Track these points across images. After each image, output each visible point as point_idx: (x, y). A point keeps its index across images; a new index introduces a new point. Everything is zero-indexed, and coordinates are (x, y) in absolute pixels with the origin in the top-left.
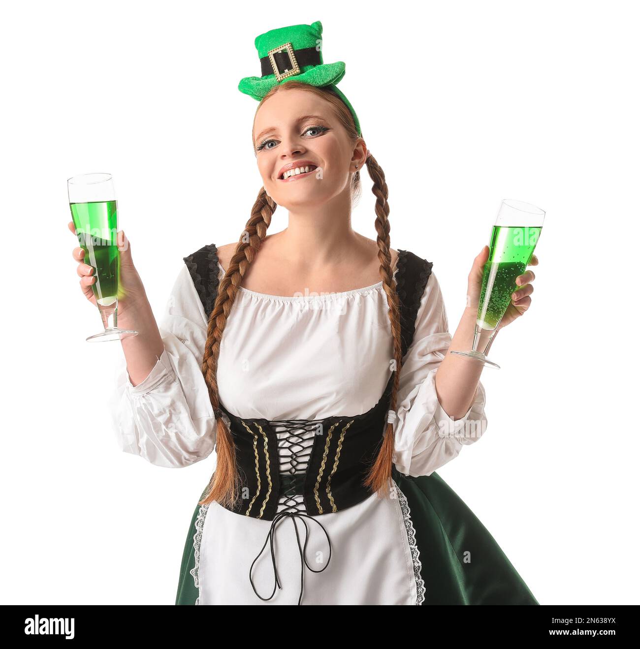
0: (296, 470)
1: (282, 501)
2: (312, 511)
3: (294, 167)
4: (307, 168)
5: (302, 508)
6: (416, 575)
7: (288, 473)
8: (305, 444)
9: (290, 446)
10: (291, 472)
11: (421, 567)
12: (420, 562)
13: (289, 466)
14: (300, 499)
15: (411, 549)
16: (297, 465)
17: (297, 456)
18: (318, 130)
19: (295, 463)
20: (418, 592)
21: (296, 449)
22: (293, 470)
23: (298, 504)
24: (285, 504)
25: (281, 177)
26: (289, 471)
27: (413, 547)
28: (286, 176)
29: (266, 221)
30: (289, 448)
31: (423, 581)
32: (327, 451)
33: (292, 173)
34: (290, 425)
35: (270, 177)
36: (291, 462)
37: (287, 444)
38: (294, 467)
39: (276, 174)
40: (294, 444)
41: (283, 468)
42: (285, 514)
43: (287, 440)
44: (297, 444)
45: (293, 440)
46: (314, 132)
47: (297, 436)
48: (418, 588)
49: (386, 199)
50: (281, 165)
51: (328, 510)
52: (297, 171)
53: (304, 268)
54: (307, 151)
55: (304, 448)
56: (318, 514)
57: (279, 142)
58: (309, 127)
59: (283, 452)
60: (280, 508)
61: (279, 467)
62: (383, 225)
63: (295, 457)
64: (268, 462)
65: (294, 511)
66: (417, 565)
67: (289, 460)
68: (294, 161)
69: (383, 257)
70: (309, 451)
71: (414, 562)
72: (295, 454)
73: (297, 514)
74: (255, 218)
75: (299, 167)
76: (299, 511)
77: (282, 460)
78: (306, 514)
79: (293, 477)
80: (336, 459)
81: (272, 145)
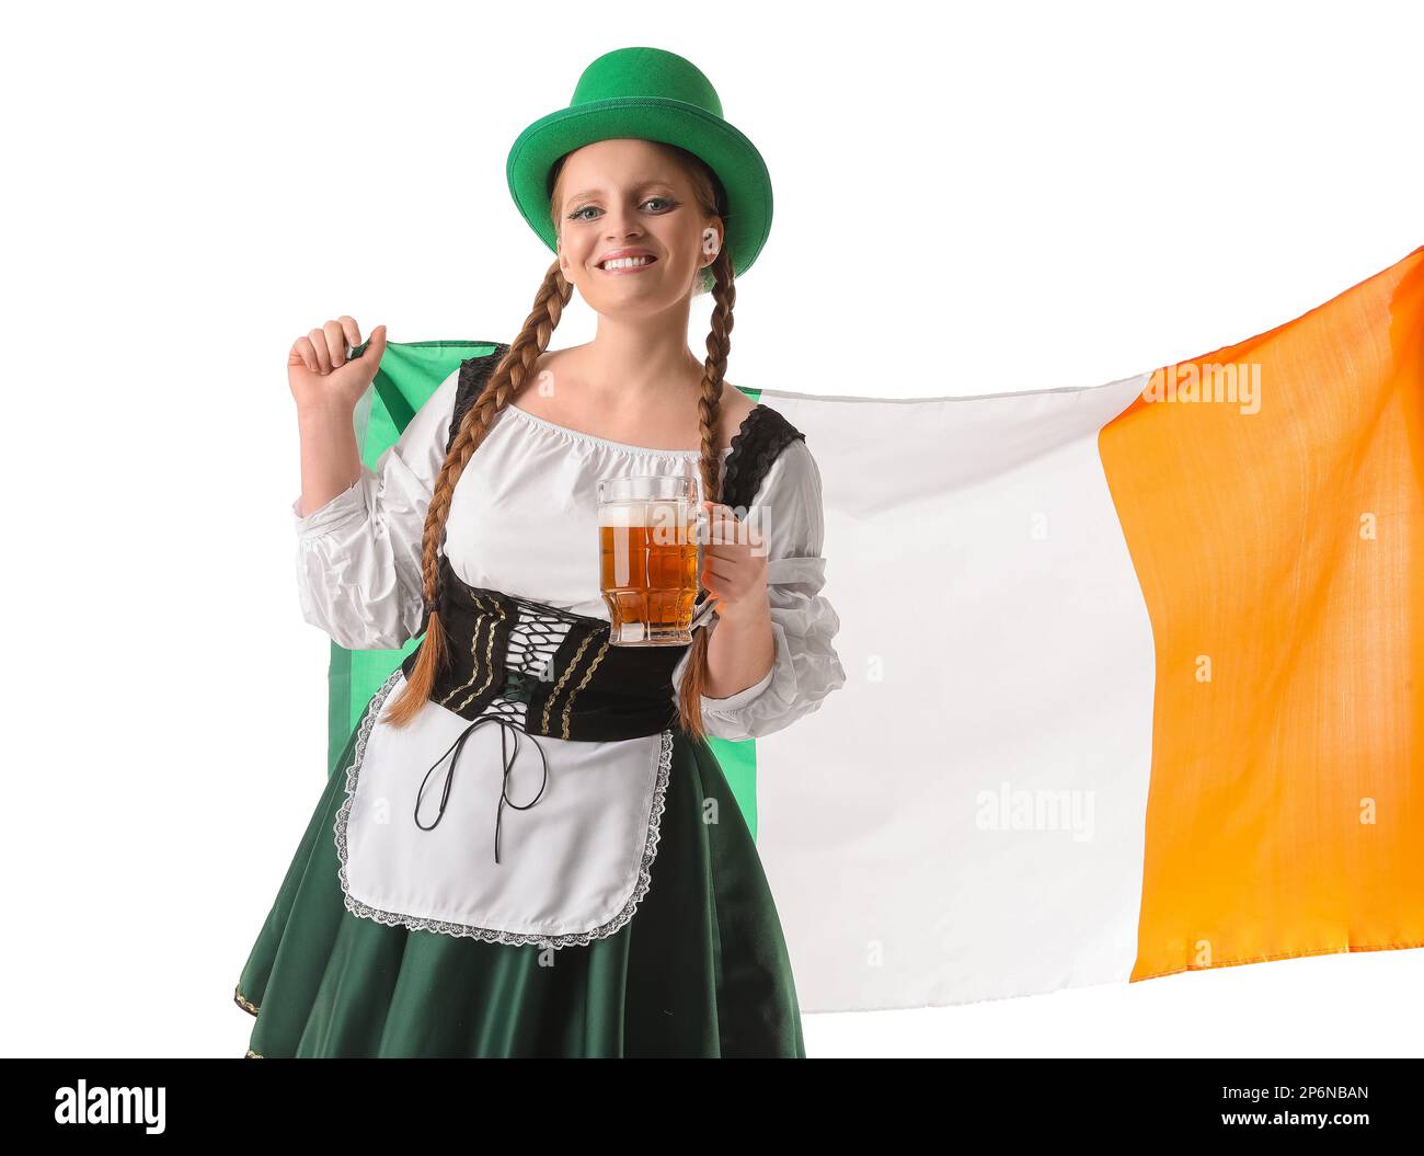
0: (529, 668)
1: (496, 702)
2: (533, 728)
3: (624, 255)
4: (643, 260)
5: (521, 719)
6: (643, 866)
7: (517, 669)
8: (553, 638)
9: (531, 634)
10: (521, 669)
11: (653, 859)
12: (656, 851)
13: (519, 659)
14: (522, 708)
15: (649, 830)
16: (532, 661)
17: (535, 650)
18: (663, 205)
19: (529, 657)
20: (636, 888)
21: (536, 639)
22: (524, 667)
23: (516, 712)
24: (498, 706)
25: (601, 265)
26: (519, 666)
27: (652, 827)
28: (608, 266)
29: (553, 319)
30: (528, 635)
31: (650, 877)
32: (579, 657)
33: (619, 263)
34: (541, 609)
35: (583, 263)
36: (524, 655)
37: (528, 630)
38: (526, 662)
39: (595, 259)
40: (536, 633)
41: (510, 658)
42: (493, 717)
43: (529, 624)
44: (541, 634)
45: (539, 628)
46: (656, 205)
47: (545, 623)
48: (638, 884)
49: (731, 308)
50: (605, 249)
51: (555, 733)
52: (629, 263)
53: (607, 400)
54: (647, 235)
55: (549, 643)
56: (540, 734)
57: (603, 212)
58: (652, 197)
59: (516, 637)
60: (490, 710)
61: (504, 657)
62: (719, 343)
63: (531, 649)
64: (491, 644)
65: (507, 718)
66: (649, 852)
67: (523, 650)
68: (627, 247)
69: (708, 387)
70: (554, 648)
71: (646, 849)
72: (533, 645)
73: (511, 724)
74: (540, 313)
75: (633, 257)
76: (514, 721)
77: (512, 648)
78: (523, 729)
79: (521, 675)
80: (588, 672)
81: (591, 214)
